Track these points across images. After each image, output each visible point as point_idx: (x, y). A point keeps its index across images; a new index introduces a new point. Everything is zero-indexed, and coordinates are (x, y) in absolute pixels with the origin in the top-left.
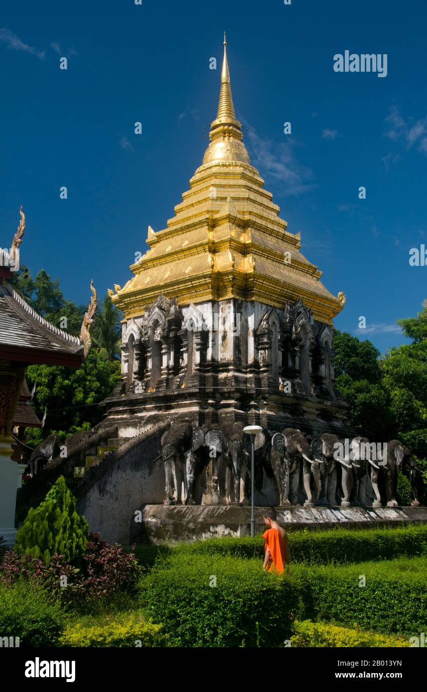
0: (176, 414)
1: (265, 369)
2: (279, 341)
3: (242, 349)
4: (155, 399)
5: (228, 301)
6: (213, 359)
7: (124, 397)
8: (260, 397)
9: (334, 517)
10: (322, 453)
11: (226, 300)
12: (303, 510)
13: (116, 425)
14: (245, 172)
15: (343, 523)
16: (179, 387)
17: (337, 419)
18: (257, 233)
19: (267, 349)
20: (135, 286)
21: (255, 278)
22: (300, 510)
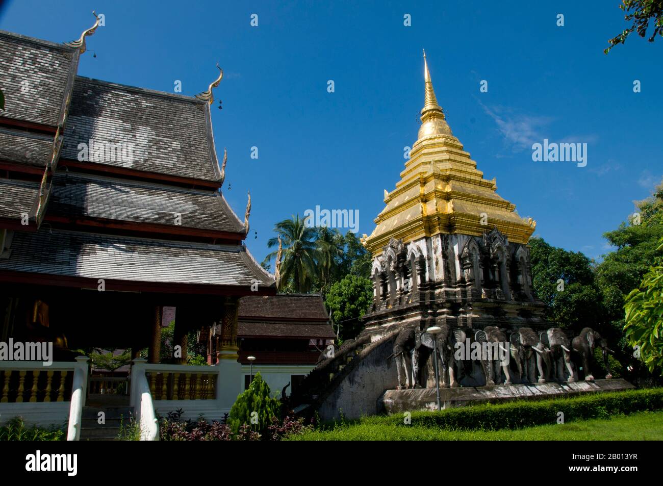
0: (406, 322)
1: (470, 283)
2: (480, 261)
3: (451, 271)
4: (393, 313)
5: (437, 236)
6: (430, 280)
7: (374, 314)
8: (467, 305)
9: (529, 391)
10: (520, 343)
11: (435, 235)
12: (502, 388)
13: (369, 334)
14: (447, 141)
15: (537, 396)
16: (407, 302)
17: (535, 316)
18: (457, 183)
19: (469, 268)
20: (376, 234)
21: (455, 217)
22: (500, 388)
